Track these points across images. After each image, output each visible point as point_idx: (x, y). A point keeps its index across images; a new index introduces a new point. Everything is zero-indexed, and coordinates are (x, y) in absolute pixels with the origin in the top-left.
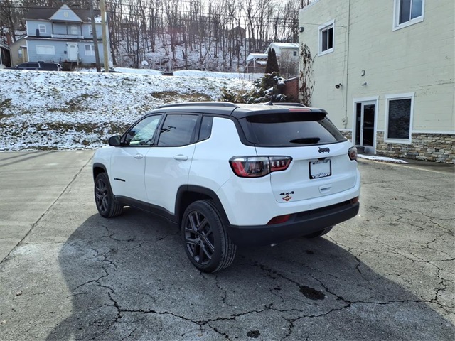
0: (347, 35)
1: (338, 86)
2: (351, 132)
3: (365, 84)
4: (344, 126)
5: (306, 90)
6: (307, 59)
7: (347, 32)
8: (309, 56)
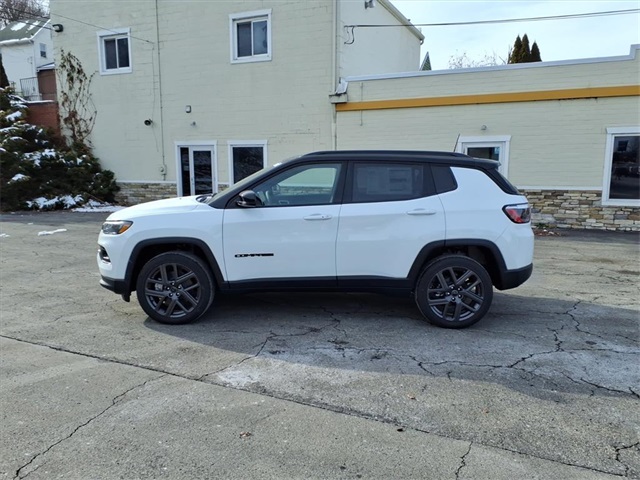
0: (156, 55)
1: (148, 123)
2: (175, 185)
3: (194, 124)
4: (163, 177)
5: (77, 122)
6: (75, 75)
7: (156, 51)
8: (80, 72)
